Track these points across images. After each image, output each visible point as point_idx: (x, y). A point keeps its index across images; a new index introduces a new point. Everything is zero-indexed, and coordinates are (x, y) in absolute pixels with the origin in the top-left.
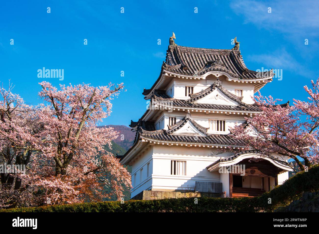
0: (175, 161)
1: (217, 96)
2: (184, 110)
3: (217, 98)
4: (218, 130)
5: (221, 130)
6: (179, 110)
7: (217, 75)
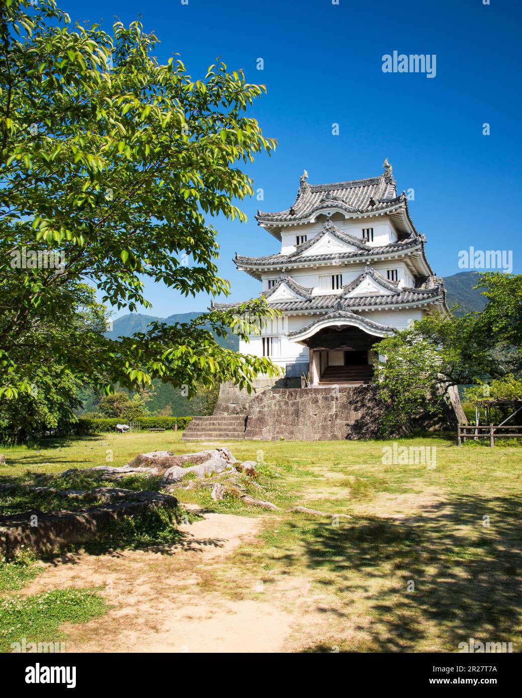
0: (268, 339)
1: (329, 242)
2: (278, 269)
3: (329, 245)
4: (333, 288)
5: (337, 288)
6: (272, 269)
7: (329, 214)
